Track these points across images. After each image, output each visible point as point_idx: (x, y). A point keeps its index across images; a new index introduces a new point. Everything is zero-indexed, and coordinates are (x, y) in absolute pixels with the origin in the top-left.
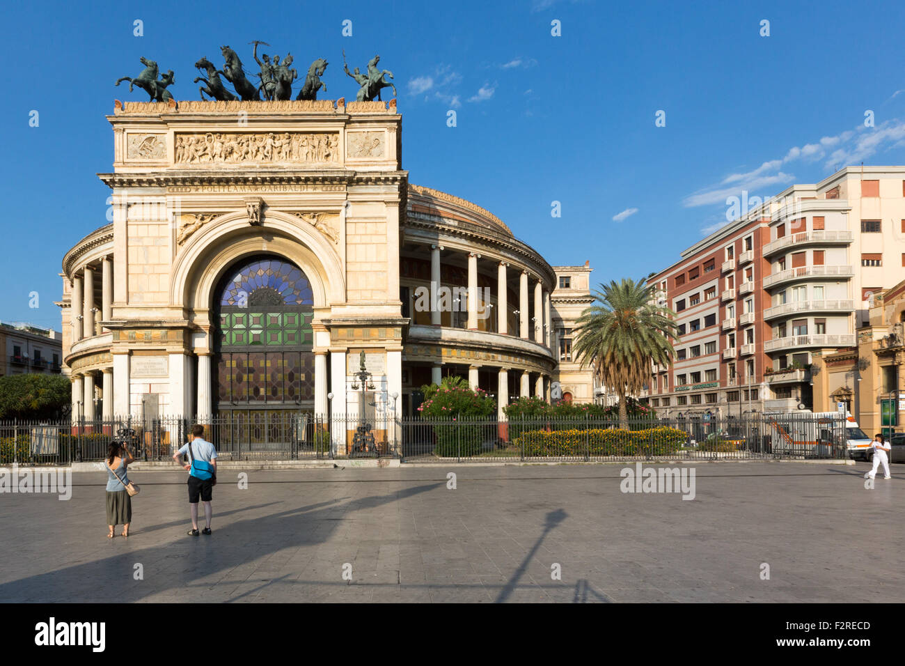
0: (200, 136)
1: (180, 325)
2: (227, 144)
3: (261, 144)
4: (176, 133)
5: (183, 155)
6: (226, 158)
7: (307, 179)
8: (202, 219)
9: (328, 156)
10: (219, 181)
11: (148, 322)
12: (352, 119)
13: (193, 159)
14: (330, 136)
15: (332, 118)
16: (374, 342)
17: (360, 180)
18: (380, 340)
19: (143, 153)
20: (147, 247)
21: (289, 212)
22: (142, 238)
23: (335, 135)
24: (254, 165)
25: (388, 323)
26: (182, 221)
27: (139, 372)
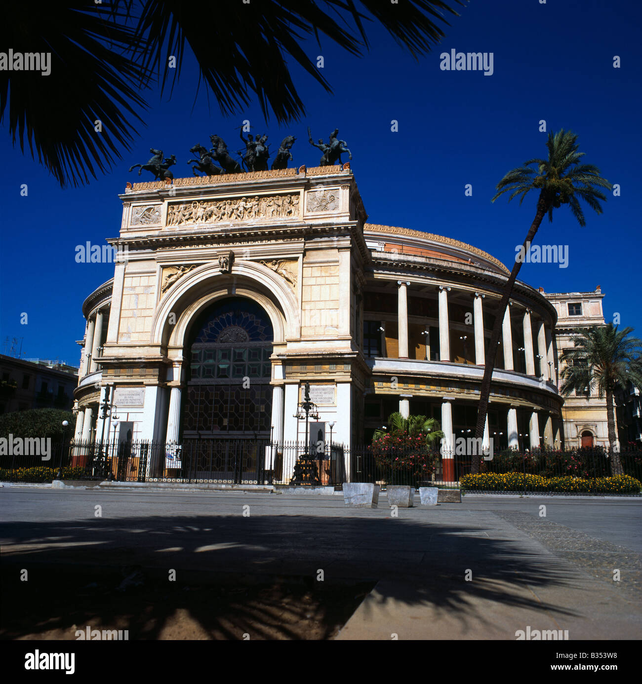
0: (188, 205)
1: (157, 361)
2: (208, 209)
3: (236, 207)
5: (173, 220)
7: (270, 234)
8: (183, 270)
9: (290, 212)
10: (199, 239)
12: (311, 182)
13: (180, 223)
14: (292, 197)
15: (294, 182)
16: (325, 374)
17: (315, 231)
18: (330, 373)
19: (143, 220)
21: (255, 261)
22: (135, 287)
23: (296, 195)
24: (228, 224)
25: (337, 356)
26: (167, 272)
27: (120, 403)
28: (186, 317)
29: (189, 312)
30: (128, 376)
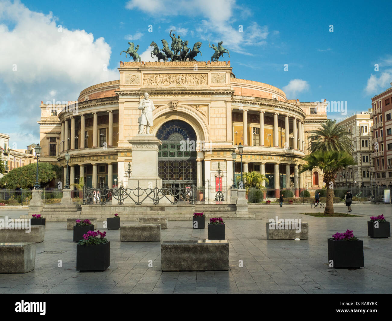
2: (164, 78)
3: (177, 78)
4: (144, 74)
5: (146, 82)
6: (163, 84)
7: (196, 93)
10: (161, 93)
12: (213, 69)
13: (150, 84)
14: (204, 75)
15: (205, 69)
16: (222, 157)
17: (216, 93)
18: (224, 156)
19: (131, 82)
20: (132, 118)
21: (188, 105)
22: (130, 115)
23: (207, 75)
24: (174, 86)
25: (227, 150)
30: (131, 157)
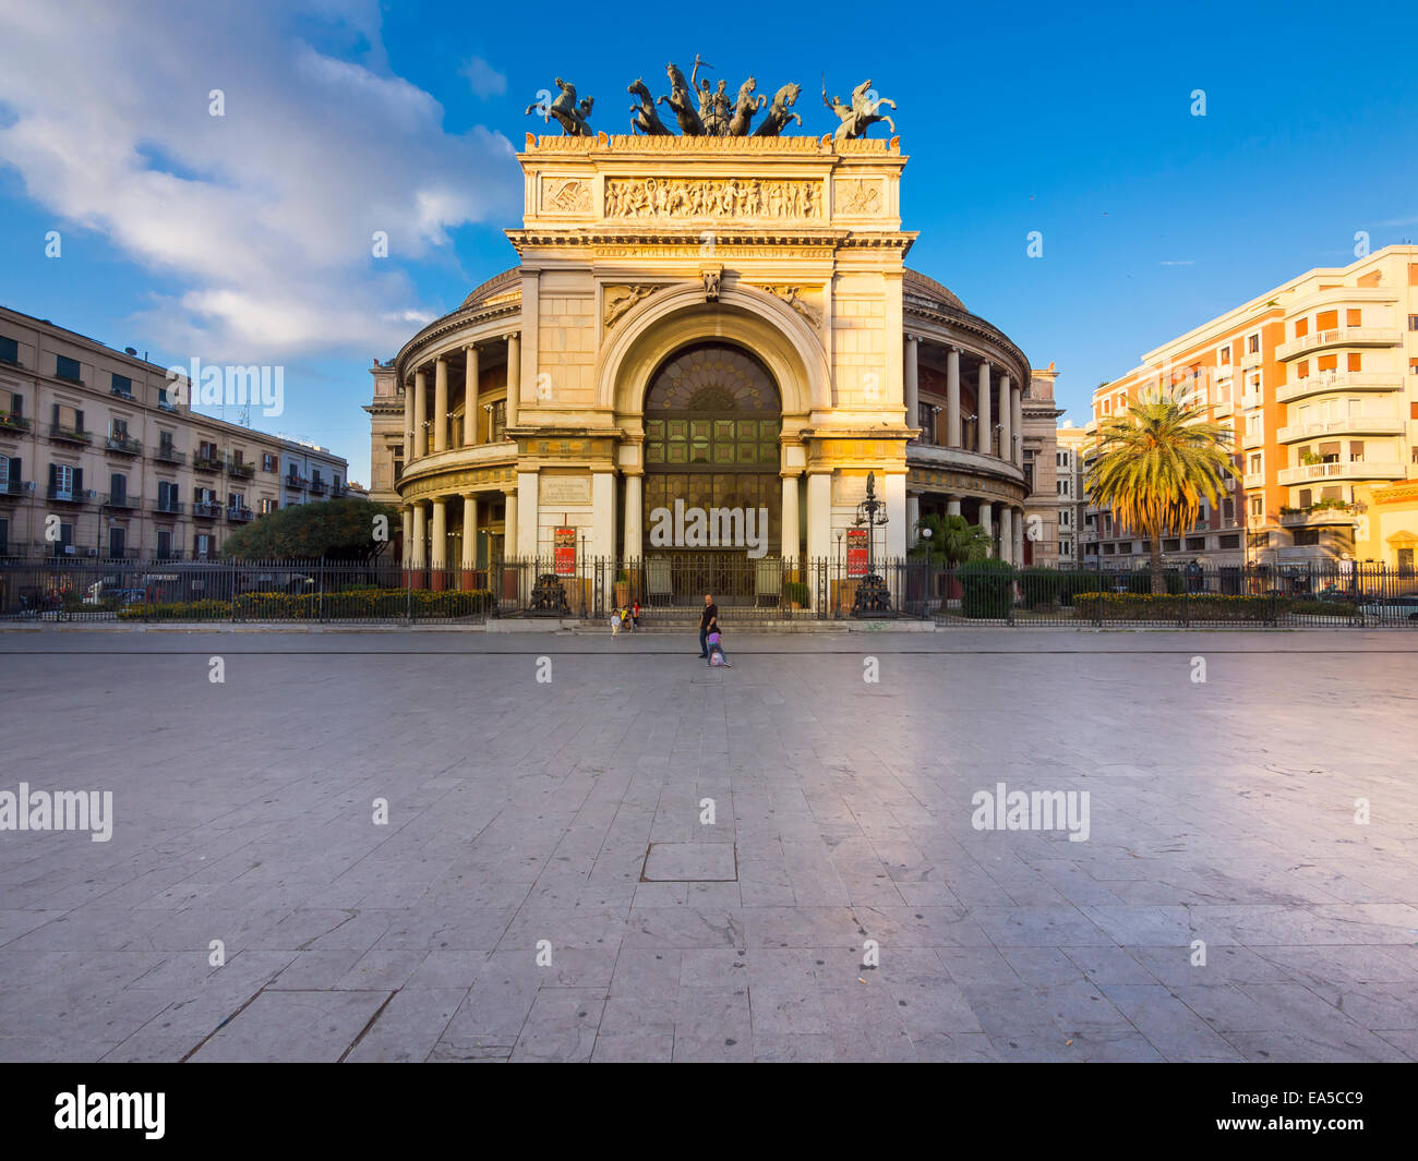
0: (639, 183)
1: (611, 434)
2: (674, 193)
3: (719, 195)
4: (607, 178)
5: (616, 207)
6: (672, 212)
7: (783, 241)
8: (639, 293)
9: (807, 211)
10: (666, 241)
11: (568, 430)
12: (844, 162)
13: (627, 213)
14: (811, 183)
15: (816, 160)
16: (869, 461)
17: (852, 244)
18: (878, 459)
19: (562, 203)
20: (565, 328)
21: (758, 284)
22: (559, 316)
23: (818, 183)
24: (710, 220)
25: (891, 436)
26: (612, 295)
27: (552, 498)
28: (644, 368)
29: (648, 361)
30: (562, 457)
